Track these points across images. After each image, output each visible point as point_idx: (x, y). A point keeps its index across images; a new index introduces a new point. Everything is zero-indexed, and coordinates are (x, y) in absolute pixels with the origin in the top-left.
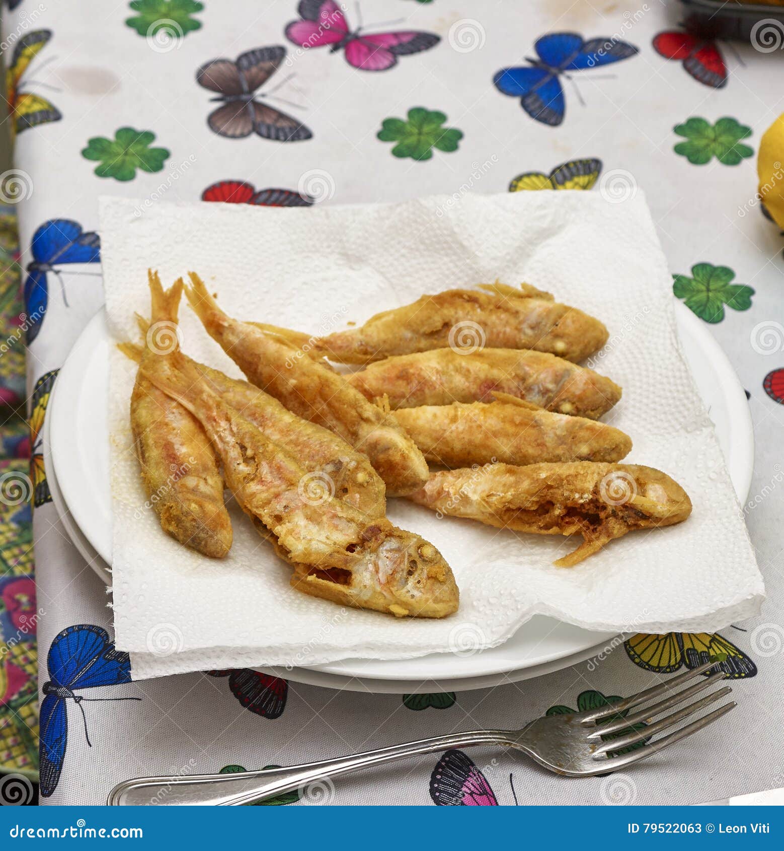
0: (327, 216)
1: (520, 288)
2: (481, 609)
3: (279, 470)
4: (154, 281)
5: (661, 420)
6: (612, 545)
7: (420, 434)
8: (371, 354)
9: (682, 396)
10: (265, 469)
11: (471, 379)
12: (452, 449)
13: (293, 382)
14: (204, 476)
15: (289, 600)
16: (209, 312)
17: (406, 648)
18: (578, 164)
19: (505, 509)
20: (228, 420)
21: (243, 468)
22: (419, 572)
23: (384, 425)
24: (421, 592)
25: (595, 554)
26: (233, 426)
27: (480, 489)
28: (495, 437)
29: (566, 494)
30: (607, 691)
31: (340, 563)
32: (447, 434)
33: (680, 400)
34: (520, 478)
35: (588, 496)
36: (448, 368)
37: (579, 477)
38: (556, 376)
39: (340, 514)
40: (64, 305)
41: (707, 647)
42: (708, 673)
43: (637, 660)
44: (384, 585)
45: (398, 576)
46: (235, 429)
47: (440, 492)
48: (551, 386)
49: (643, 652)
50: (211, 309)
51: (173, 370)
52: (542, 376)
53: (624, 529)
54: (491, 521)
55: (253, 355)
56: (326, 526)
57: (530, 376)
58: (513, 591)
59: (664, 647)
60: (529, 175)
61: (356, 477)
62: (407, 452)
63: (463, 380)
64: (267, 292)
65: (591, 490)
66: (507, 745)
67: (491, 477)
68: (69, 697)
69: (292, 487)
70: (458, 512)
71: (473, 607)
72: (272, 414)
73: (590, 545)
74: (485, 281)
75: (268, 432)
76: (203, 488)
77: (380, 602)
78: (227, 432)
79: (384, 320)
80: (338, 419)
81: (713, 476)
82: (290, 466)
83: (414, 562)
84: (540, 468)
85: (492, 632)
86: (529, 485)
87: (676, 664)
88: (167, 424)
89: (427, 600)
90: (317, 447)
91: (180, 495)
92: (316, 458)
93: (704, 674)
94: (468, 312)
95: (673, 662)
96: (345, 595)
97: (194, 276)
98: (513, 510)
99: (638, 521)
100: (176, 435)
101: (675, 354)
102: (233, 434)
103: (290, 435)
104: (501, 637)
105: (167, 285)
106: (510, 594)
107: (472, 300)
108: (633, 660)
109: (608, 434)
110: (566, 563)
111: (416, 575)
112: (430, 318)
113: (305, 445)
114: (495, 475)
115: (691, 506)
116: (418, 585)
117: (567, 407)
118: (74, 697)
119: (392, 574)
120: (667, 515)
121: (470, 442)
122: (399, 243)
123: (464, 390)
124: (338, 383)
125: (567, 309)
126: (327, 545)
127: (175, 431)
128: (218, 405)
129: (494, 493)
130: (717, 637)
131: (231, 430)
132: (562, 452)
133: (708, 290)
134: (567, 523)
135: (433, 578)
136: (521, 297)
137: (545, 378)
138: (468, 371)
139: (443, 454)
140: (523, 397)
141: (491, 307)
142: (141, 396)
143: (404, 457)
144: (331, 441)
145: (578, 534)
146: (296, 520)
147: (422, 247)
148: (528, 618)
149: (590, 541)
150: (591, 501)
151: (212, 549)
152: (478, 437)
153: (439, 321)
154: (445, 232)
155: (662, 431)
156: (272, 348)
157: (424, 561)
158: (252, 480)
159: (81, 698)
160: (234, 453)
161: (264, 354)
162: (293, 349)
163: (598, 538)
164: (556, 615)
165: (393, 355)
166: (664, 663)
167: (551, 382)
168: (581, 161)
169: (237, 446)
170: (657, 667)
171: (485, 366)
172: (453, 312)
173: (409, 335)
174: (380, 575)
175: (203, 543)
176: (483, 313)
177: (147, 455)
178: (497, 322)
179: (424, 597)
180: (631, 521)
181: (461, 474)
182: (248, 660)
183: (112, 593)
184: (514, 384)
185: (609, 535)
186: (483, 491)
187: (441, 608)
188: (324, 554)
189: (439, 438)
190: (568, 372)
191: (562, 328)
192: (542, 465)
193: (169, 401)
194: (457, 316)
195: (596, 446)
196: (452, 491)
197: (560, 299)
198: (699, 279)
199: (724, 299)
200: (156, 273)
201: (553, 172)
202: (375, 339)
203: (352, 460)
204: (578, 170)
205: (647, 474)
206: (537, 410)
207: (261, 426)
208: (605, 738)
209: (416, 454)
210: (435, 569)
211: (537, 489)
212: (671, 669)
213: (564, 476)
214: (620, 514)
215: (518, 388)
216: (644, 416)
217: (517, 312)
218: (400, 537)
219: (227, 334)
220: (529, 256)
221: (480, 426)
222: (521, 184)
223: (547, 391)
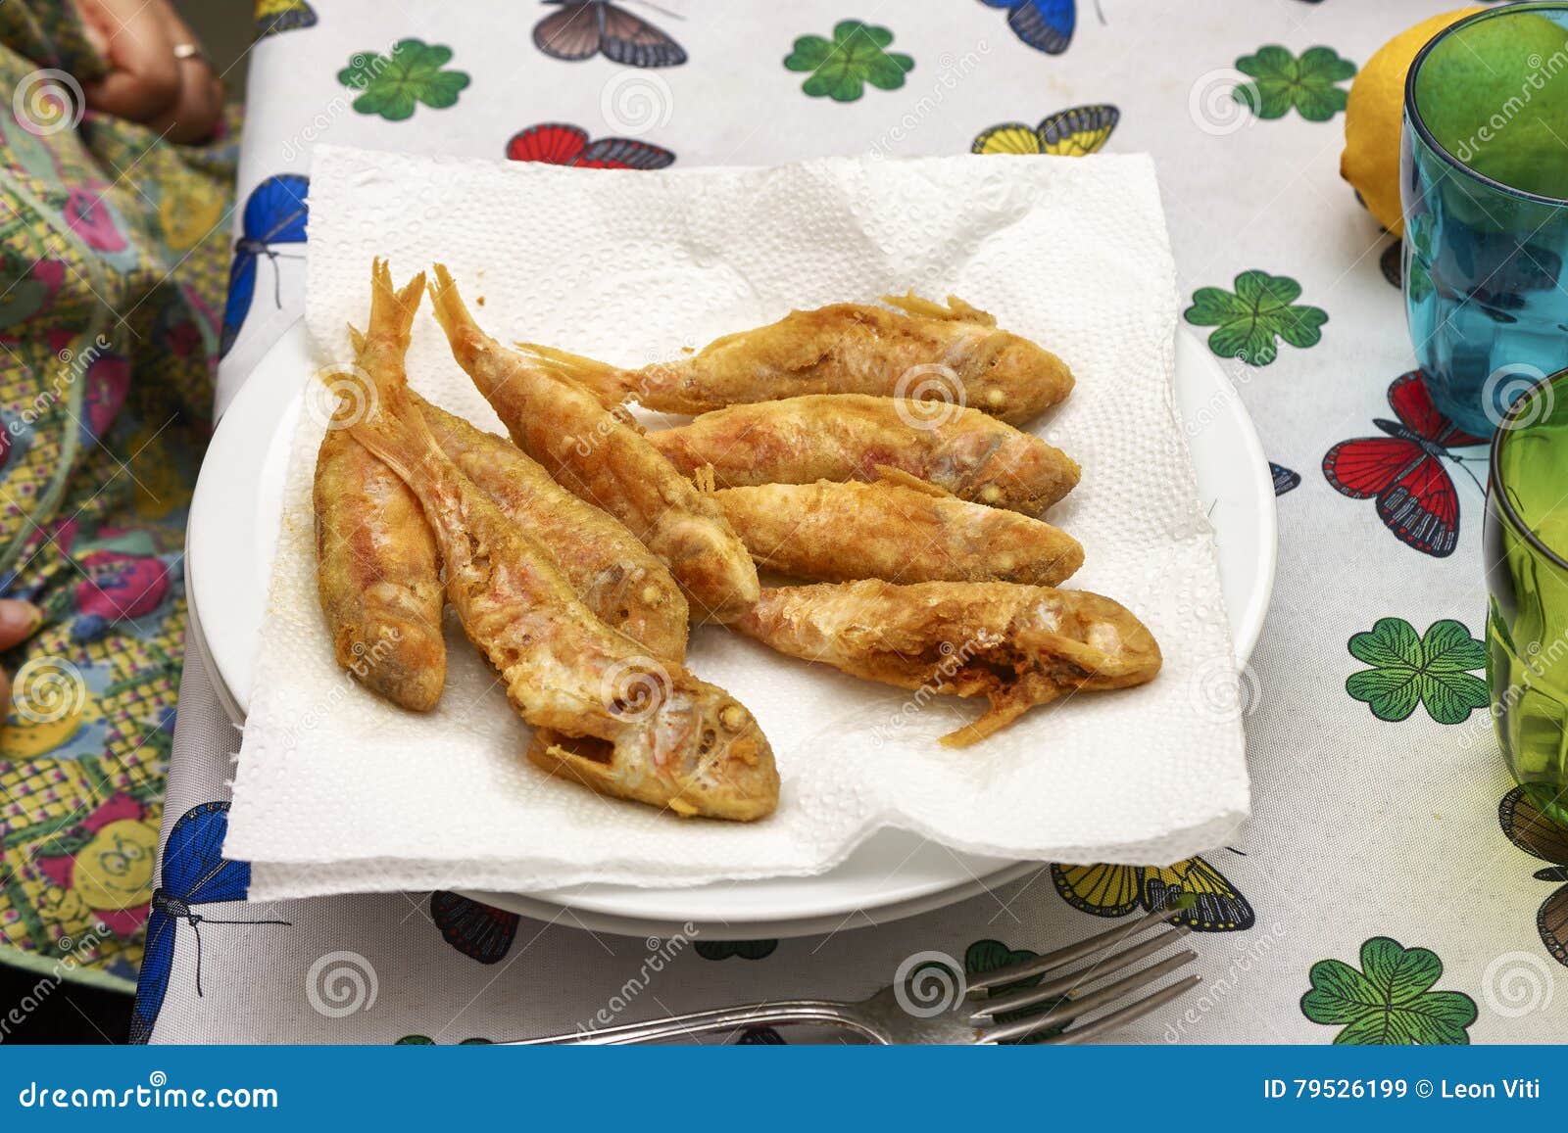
0: (665, 185)
1: (946, 306)
2: (809, 811)
3: (522, 580)
4: (381, 275)
5: (1137, 519)
6: (1033, 717)
7: (759, 527)
8: (706, 398)
9: (1171, 483)
10: (502, 575)
11: (849, 445)
12: (807, 553)
13: (569, 440)
14: (411, 583)
15: (517, 784)
16: (459, 327)
17: (682, 871)
18: (1082, 112)
19: (872, 651)
20: (458, 497)
21: (470, 573)
22: (717, 748)
23: (695, 513)
24: (717, 780)
25: (1004, 728)
26: (463, 507)
27: (837, 618)
28: (873, 537)
29: (966, 632)
30: (1014, 944)
31: (597, 729)
32: (801, 528)
33: (1168, 489)
34: (899, 605)
35: (998, 638)
36: (815, 427)
37: (988, 606)
38: (980, 444)
39: (607, 653)
40: (275, 305)
41: (1180, 877)
42: (1177, 920)
43: (1068, 895)
44: (662, 767)
45: (684, 754)
46: (465, 512)
47: (779, 619)
48: (969, 460)
49: (1078, 882)
50: (462, 322)
51: (388, 416)
52: (957, 445)
53: (1052, 692)
54: (851, 669)
55: (515, 396)
56: (582, 669)
57: (940, 443)
58: (858, 787)
59: (1112, 876)
60: (1004, 128)
61: (641, 595)
62: (726, 557)
63: (836, 445)
64: (560, 299)
65: (1005, 628)
66: (840, 1026)
67: (857, 599)
68: (182, 916)
69: (538, 607)
70: (803, 653)
71: (799, 807)
72: (531, 489)
73: (998, 714)
74: (894, 292)
75: (521, 516)
76: (406, 601)
77: (655, 793)
78: (454, 517)
79: (729, 346)
80: (631, 501)
81: (1202, 613)
82: (541, 572)
83: (711, 733)
84: (929, 591)
85: (819, 850)
86: (910, 617)
87: (1129, 902)
88: (364, 500)
89: (725, 794)
90: (590, 545)
91: (365, 613)
92: (587, 561)
93: (1171, 921)
94: (860, 339)
95: (1124, 901)
96: (604, 780)
97: (441, 270)
98: (886, 654)
99: (1074, 679)
100: (377, 516)
101: (1167, 415)
102: (462, 520)
103: (553, 523)
104: (831, 859)
105: (400, 283)
106: (854, 792)
107: (869, 321)
108: (1062, 894)
109: (1046, 539)
110: (960, 740)
111: (713, 752)
112: (800, 346)
113: (574, 539)
114: (862, 598)
115: (1161, 659)
116: (713, 769)
117: (992, 493)
118: (189, 916)
119: (674, 751)
120: (1119, 671)
121: (834, 544)
122: (770, 229)
123: (836, 460)
124: (635, 446)
125: (1012, 340)
126: (580, 700)
127: (376, 511)
128: (446, 473)
129: (857, 625)
130: (1199, 863)
131: (460, 514)
132: (972, 565)
133: (1256, 314)
134: (966, 677)
135: (737, 759)
136: (946, 318)
137: (963, 446)
138: (846, 431)
139: (792, 560)
140: (925, 476)
141: (896, 332)
142: (331, 455)
143: (721, 564)
144: (613, 535)
145: (980, 695)
146: (539, 656)
147: (804, 236)
148: (872, 832)
149: (998, 708)
150: (1003, 646)
151: (410, 697)
152: (846, 536)
153: (814, 352)
154: (839, 214)
155: (1137, 536)
156: (544, 385)
157: (728, 731)
158: (482, 592)
159: (199, 918)
160: (460, 549)
161: (531, 395)
162: (575, 389)
163: (1009, 704)
164: (916, 828)
165: (738, 402)
166: (1109, 901)
167: (970, 454)
168: (1087, 109)
169: (466, 538)
170: (1097, 907)
171: (873, 426)
172: (836, 340)
173: (766, 371)
174: (657, 751)
175: (395, 688)
176: (882, 342)
177: (326, 546)
178: (902, 355)
179: (722, 788)
180: (1062, 680)
181: (814, 592)
182: (431, 880)
183: (237, 763)
184: (914, 455)
185: (1027, 699)
186: (842, 622)
187: (749, 807)
188: (573, 713)
189: (788, 535)
190: (999, 437)
191: (1001, 368)
192: (935, 584)
193: (373, 463)
194: (841, 345)
195: (1023, 556)
196: (795, 619)
197: (1004, 324)
198: (1242, 295)
199: (1277, 329)
200: (386, 264)
201: (1043, 125)
202: (714, 376)
203: (638, 567)
204: (1081, 122)
205: (1093, 606)
206: (943, 497)
207: (513, 507)
208: (1001, 1020)
209: (741, 561)
210: (742, 745)
211: (921, 624)
212: (1119, 910)
213: (966, 604)
214: (1046, 669)
215: (920, 460)
216: (1111, 510)
217: (934, 342)
218: (694, 692)
219: (482, 362)
220: (967, 255)
221: (851, 519)
222: (991, 142)
223: (965, 467)
